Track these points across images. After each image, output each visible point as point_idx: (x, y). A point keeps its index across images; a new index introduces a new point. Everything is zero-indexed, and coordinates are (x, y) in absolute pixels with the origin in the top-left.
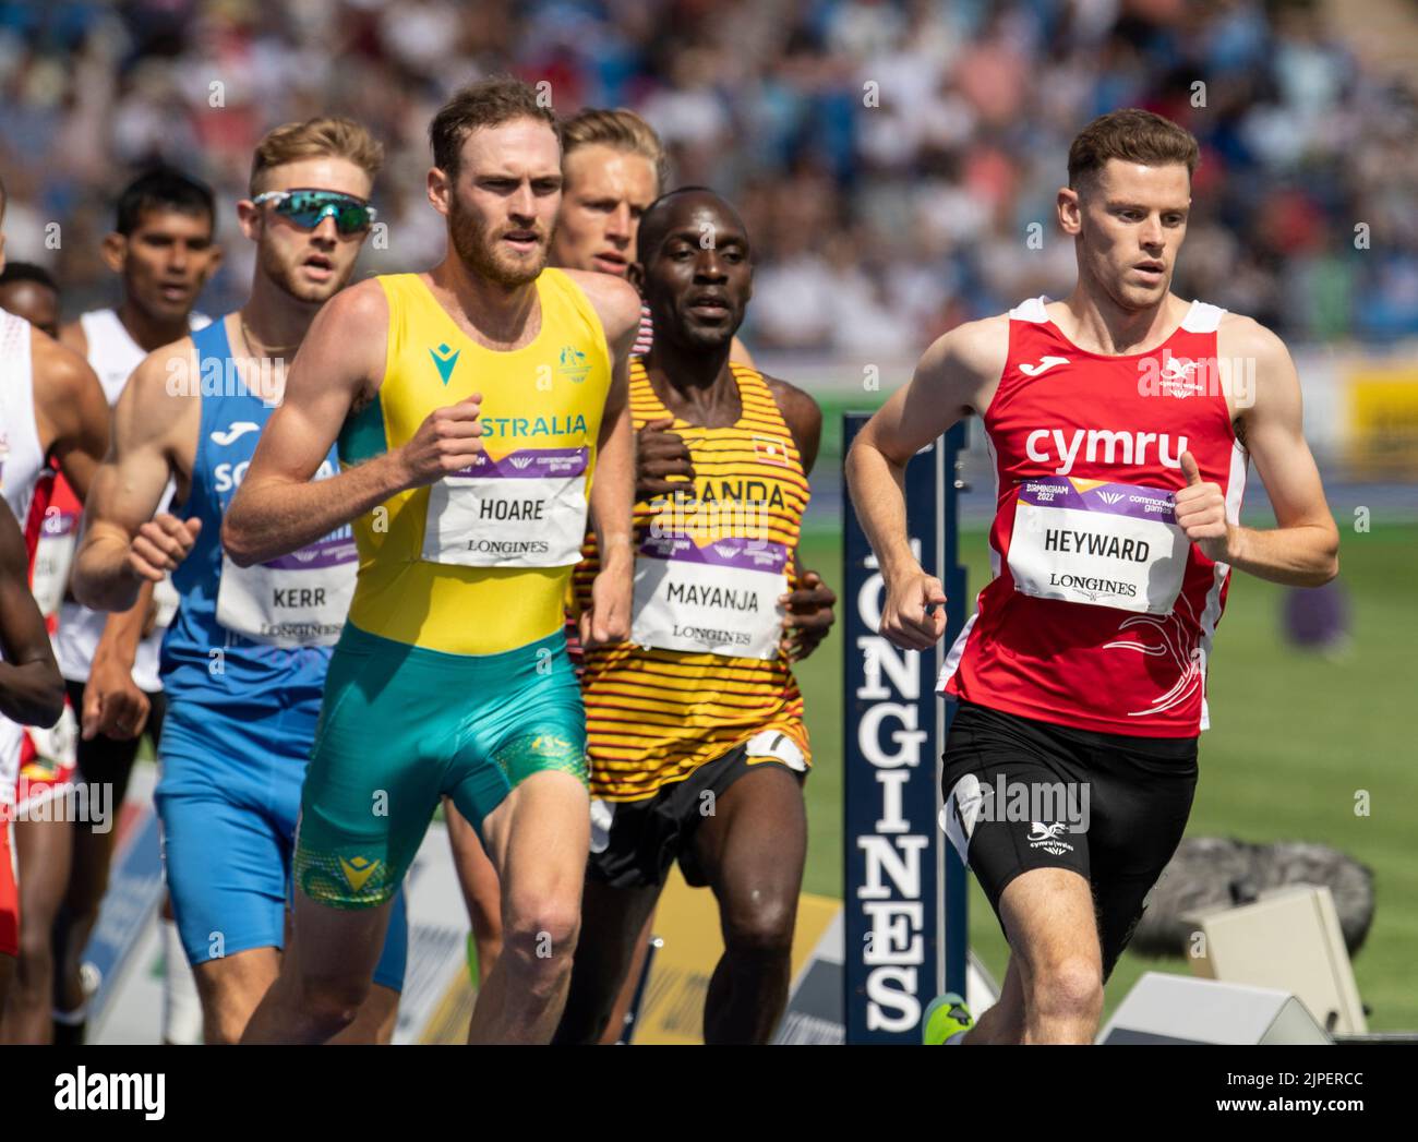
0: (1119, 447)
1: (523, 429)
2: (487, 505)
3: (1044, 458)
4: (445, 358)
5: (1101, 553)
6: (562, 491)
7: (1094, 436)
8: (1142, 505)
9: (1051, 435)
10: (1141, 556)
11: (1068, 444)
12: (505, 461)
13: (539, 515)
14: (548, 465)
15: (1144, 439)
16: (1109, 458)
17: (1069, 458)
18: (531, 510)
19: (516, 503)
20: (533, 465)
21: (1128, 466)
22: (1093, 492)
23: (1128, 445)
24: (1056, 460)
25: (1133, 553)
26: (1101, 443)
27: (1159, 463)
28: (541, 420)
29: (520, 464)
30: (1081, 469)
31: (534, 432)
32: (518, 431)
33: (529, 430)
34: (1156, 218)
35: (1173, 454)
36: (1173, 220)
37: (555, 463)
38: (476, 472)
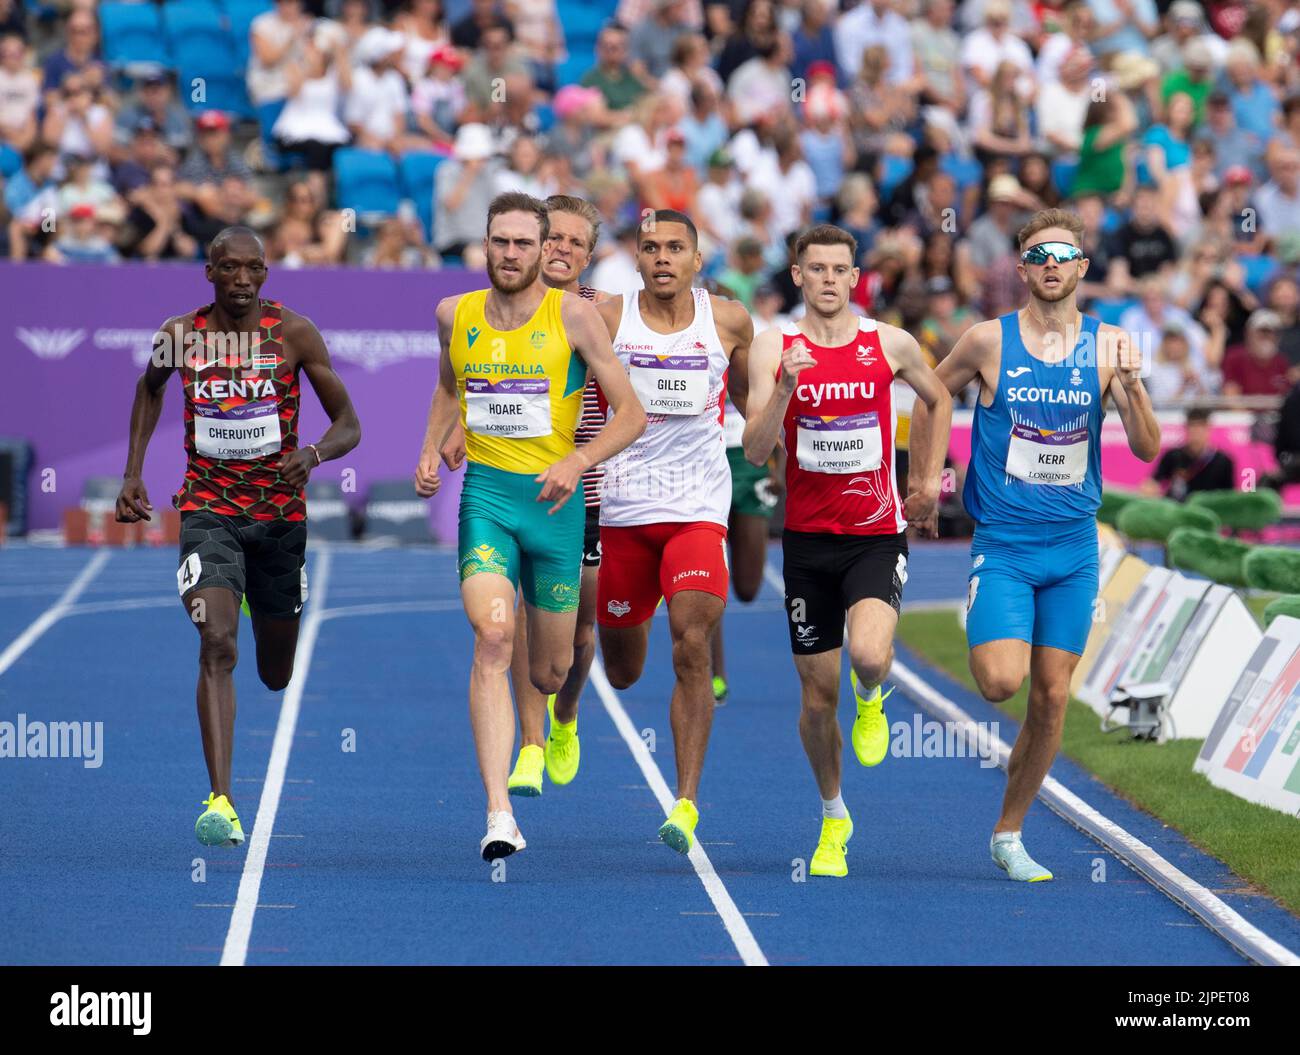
0: (842, 390)
1: (506, 370)
2: (492, 407)
3: (807, 399)
4: (473, 334)
6: (533, 400)
7: (829, 387)
8: (856, 423)
9: (809, 387)
10: (860, 446)
11: (817, 390)
12: (498, 385)
13: (519, 412)
14: (522, 387)
15: (853, 386)
16: (837, 397)
17: (818, 398)
18: (514, 409)
19: (506, 406)
20: (512, 387)
21: (847, 400)
23: (846, 390)
24: (812, 401)
25: (856, 446)
26: (833, 390)
27: (861, 397)
28: (515, 366)
29: (505, 386)
31: (512, 372)
32: (504, 371)
33: (509, 371)
34: (830, 270)
35: (868, 392)
36: (841, 271)
37: (526, 387)
38: (484, 390)
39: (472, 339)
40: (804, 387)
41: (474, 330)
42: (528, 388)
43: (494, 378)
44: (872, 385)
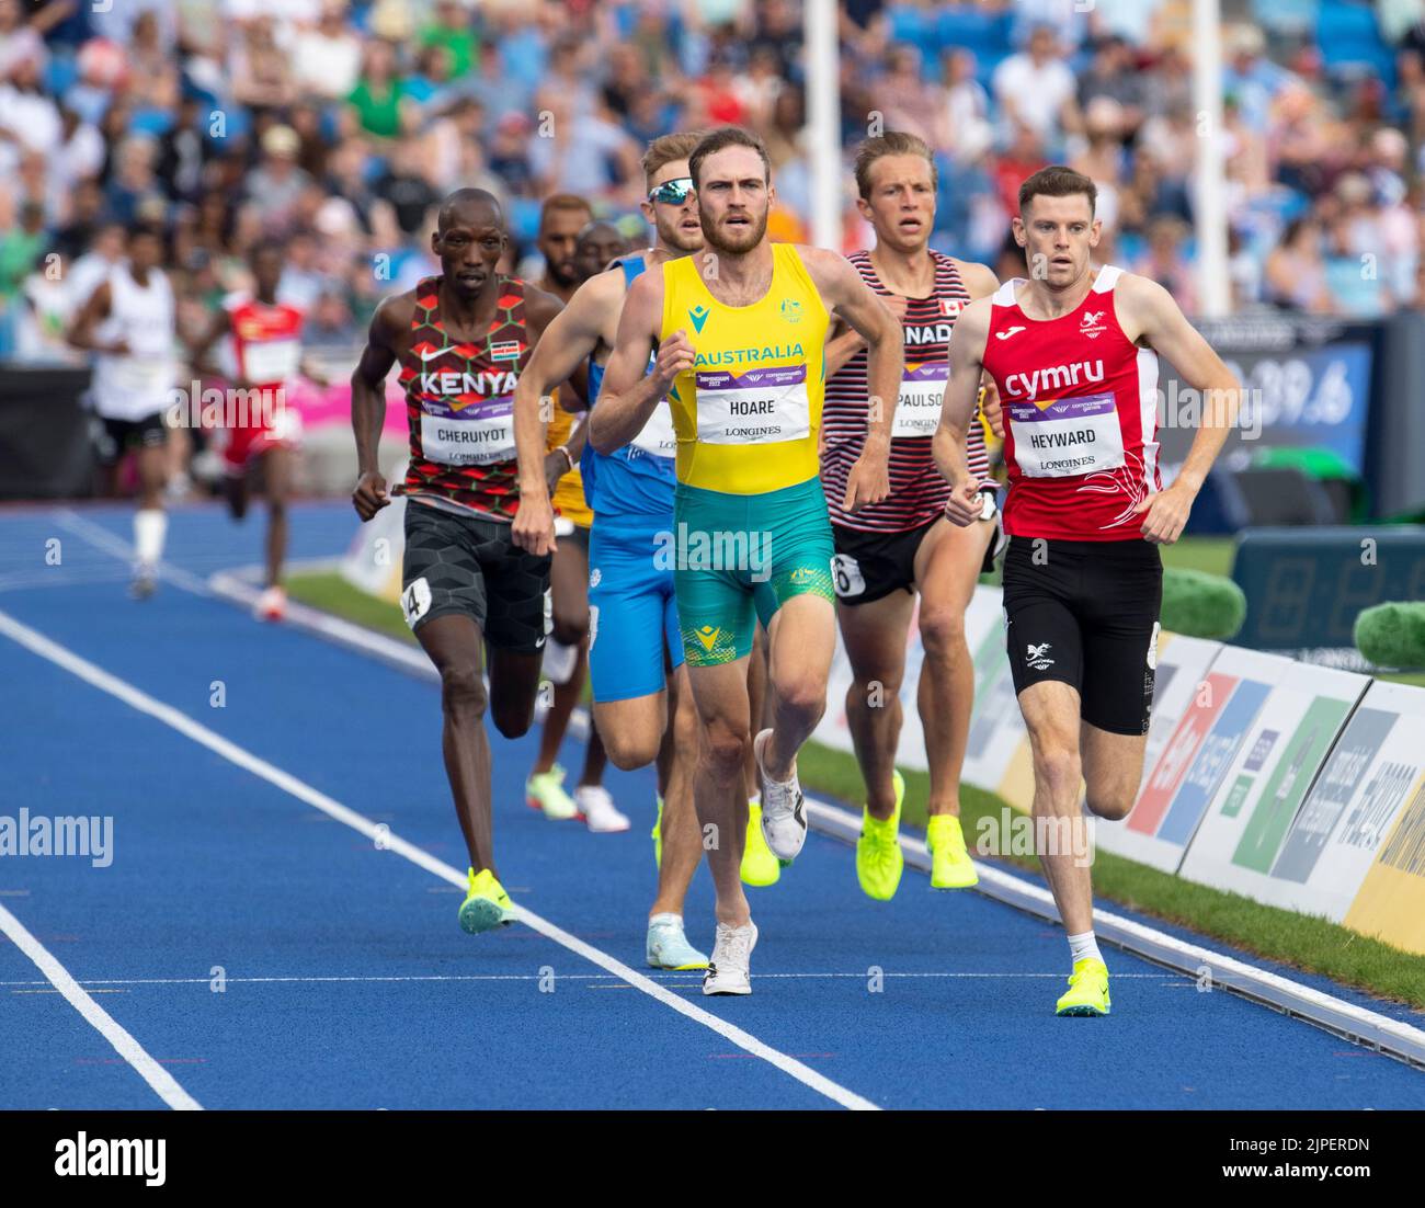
0: (1061, 376)
1: (755, 356)
2: (734, 406)
3: (1018, 392)
4: (699, 315)
5: (1065, 444)
6: (787, 393)
7: (1045, 373)
8: (1081, 409)
9: (1019, 378)
10: (1091, 438)
11: (1031, 381)
12: (744, 377)
13: (772, 409)
14: (774, 378)
15: (1075, 368)
16: (1057, 384)
17: (1032, 390)
18: (765, 407)
20: (763, 379)
21: (1069, 386)
22: (1050, 408)
23: (1066, 373)
24: (1025, 393)
25: (1086, 438)
26: (1050, 377)
27: (1086, 380)
29: (752, 378)
30: (1041, 395)
31: (763, 358)
32: (752, 358)
33: (759, 357)
34: (1063, 229)
35: (1094, 373)
36: (1078, 229)
37: (780, 377)
38: (724, 386)
39: (699, 324)
40: (1015, 378)
41: (699, 310)
42: (782, 379)
43: (737, 369)
44: (1099, 364)
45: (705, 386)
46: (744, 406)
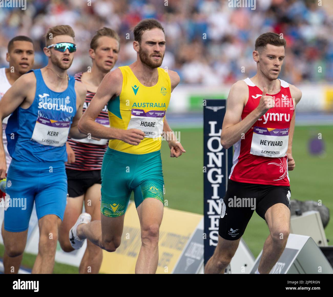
0: (277, 116)
1: (152, 106)
2: (143, 123)
3: (261, 120)
4: (136, 88)
6: (159, 120)
11: (266, 116)
12: (148, 113)
13: (154, 126)
14: (157, 114)
15: (282, 115)
16: (275, 120)
18: (152, 125)
19: (149, 123)
20: (154, 114)
24: (263, 120)
26: (273, 116)
29: (151, 114)
35: (287, 118)
36: (281, 59)
37: (159, 114)
38: (141, 115)
39: (136, 91)
41: (136, 86)
43: (146, 110)
45: (135, 114)
46: (146, 123)
